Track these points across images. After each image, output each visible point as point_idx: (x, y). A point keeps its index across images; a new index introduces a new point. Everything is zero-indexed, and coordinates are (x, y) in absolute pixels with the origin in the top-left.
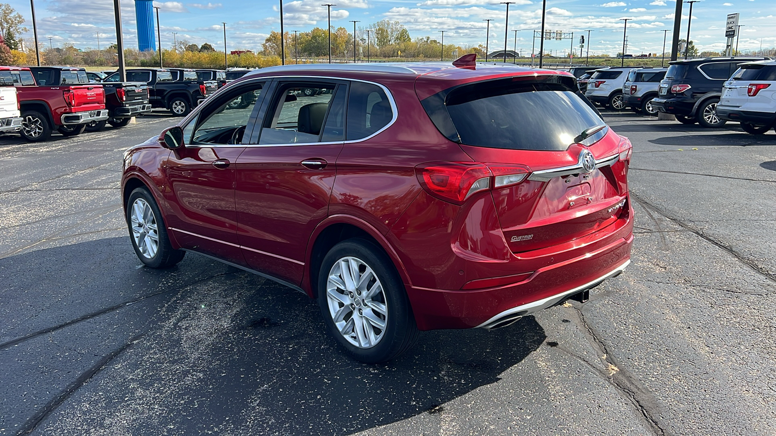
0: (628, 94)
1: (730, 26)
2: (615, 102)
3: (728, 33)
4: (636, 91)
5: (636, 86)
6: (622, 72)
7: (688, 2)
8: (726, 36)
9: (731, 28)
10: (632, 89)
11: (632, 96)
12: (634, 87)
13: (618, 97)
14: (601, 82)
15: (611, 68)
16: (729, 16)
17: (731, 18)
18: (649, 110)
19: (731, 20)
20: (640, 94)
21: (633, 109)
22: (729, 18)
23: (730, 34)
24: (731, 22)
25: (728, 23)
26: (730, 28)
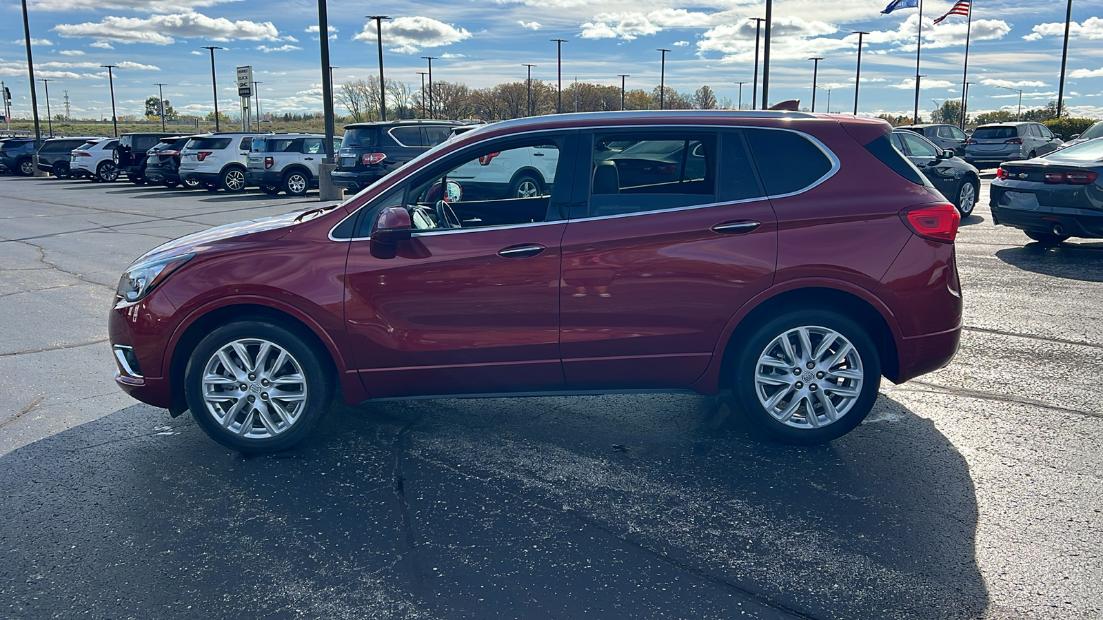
0: (263, 169)
1: (243, 81)
2: (229, 181)
3: (242, 92)
4: (273, 164)
5: (272, 158)
6: (231, 139)
7: (208, 48)
8: (240, 95)
9: (244, 85)
10: (267, 162)
11: (267, 170)
12: (269, 159)
13: (233, 174)
14: (207, 153)
15: (215, 134)
16: (239, 69)
17: (243, 71)
18: (293, 189)
19: (243, 75)
20: (278, 168)
21: (263, 189)
22: (240, 72)
23: (245, 92)
24: (243, 78)
25: (239, 78)
26: (242, 85)
